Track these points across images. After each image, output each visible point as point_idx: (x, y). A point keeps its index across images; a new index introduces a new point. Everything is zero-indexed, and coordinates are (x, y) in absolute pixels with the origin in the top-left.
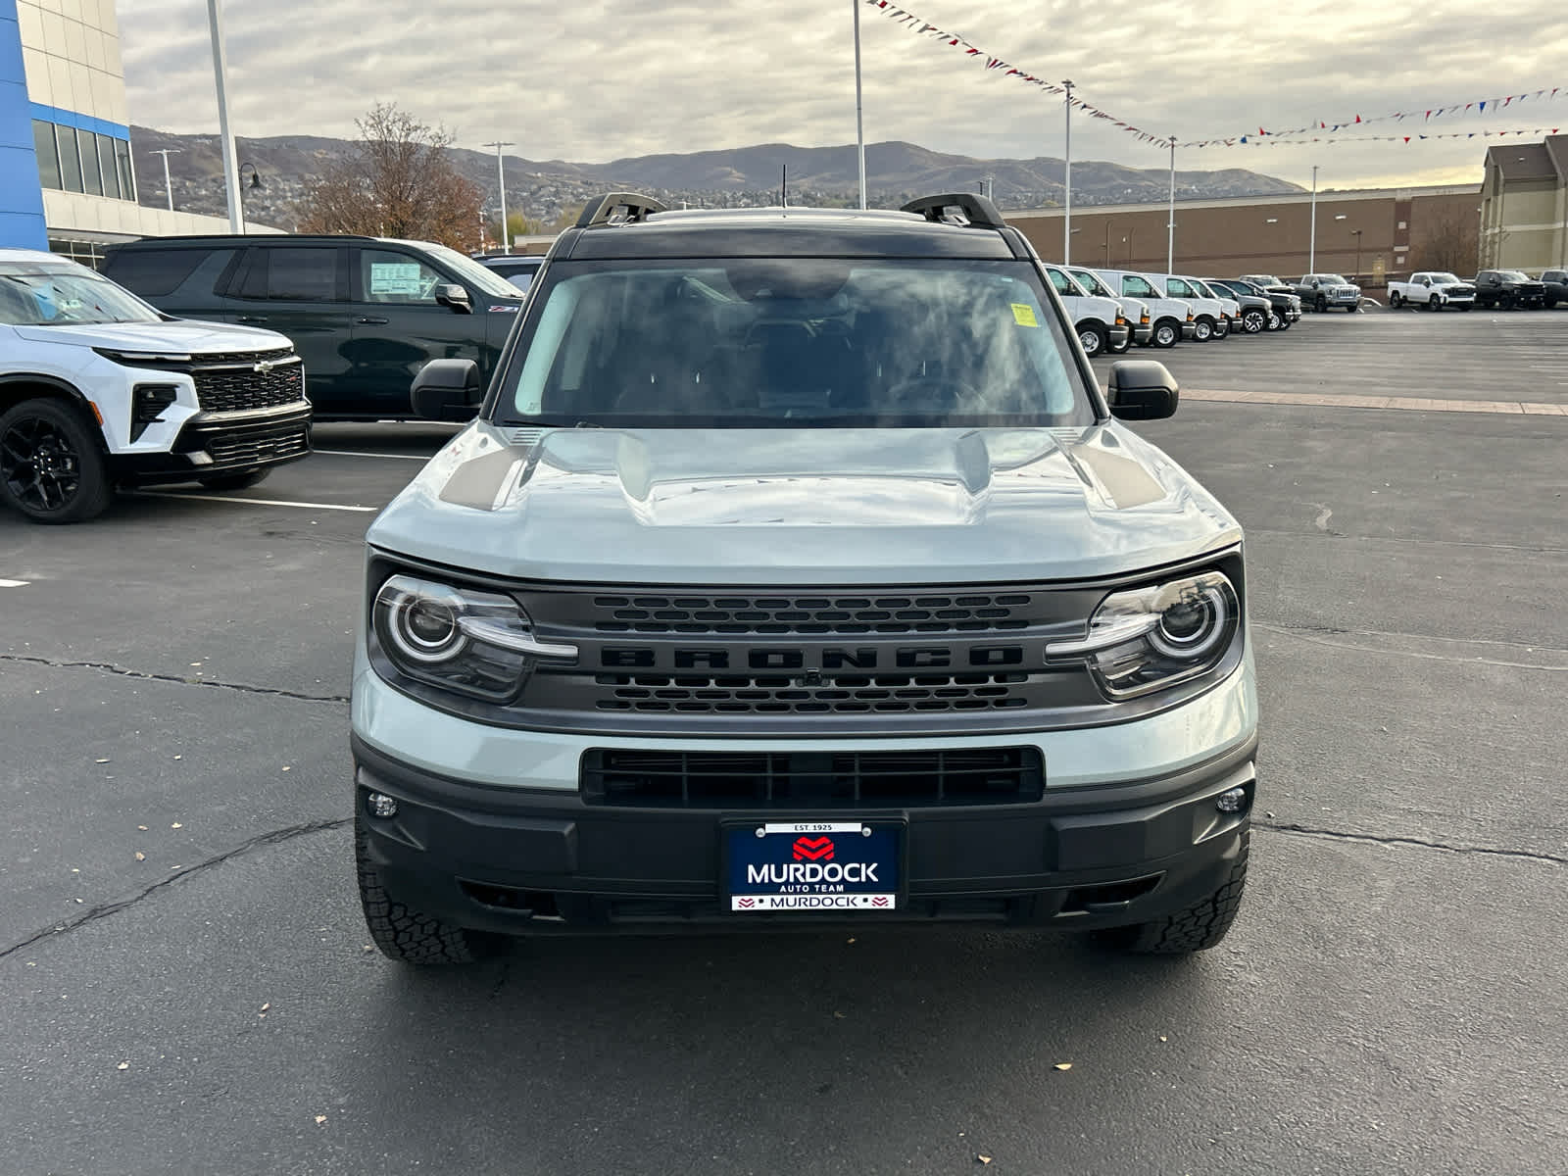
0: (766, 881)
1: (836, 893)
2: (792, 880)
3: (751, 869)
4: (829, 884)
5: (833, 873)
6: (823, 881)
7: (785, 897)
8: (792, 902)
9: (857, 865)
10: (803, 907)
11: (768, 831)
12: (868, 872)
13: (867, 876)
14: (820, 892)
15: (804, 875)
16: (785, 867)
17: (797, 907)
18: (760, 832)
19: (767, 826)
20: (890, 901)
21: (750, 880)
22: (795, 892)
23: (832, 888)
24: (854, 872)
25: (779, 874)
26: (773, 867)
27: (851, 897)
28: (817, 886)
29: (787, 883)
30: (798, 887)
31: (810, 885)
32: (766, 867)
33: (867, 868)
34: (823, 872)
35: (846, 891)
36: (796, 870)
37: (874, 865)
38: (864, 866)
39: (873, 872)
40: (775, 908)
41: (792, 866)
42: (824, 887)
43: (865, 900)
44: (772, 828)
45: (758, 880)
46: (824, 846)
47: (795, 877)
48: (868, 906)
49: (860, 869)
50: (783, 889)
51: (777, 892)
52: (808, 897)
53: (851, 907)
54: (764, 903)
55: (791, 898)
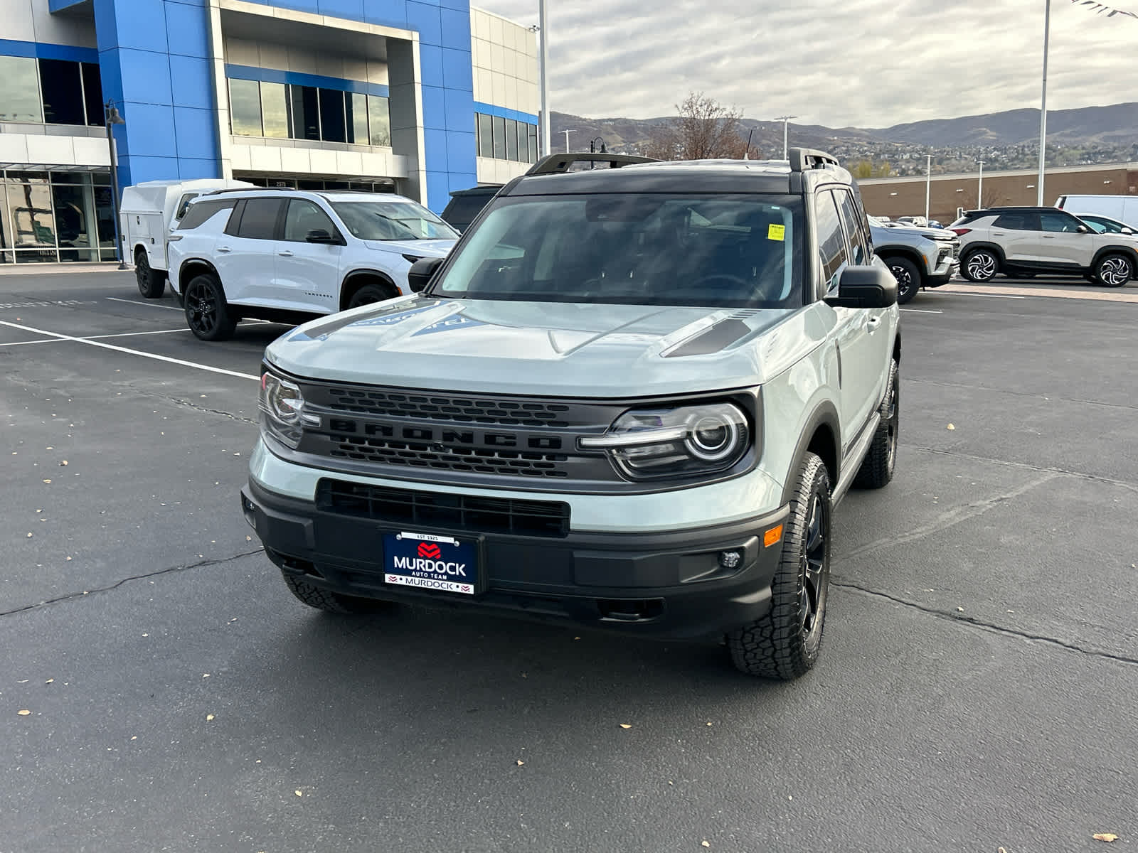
0: (404, 567)
1: (443, 580)
2: (418, 568)
3: (396, 558)
4: (439, 574)
5: (441, 567)
6: (435, 572)
7: (413, 578)
8: (417, 582)
9: (453, 564)
10: (423, 586)
11: (403, 537)
12: (460, 569)
13: (460, 572)
14: (434, 578)
15: (424, 566)
16: (414, 560)
17: (420, 586)
18: (399, 537)
19: (403, 533)
20: (471, 589)
21: (396, 566)
22: (420, 577)
23: (440, 577)
24: (452, 569)
25: (411, 564)
26: (408, 559)
27: (450, 583)
28: (432, 574)
29: (415, 570)
30: (422, 573)
31: (429, 573)
32: (404, 558)
33: (459, 567)
34: (435, 566)
35: (448, 579)
36: (421, 563)
37: (463, 566)
38: (457, 565)
39: (463, 569)
40: (408, 584)
41: (418, 560)
42: (436, 576)
43: (458, 587)
44: (405, 535)
45: (400, 566)
46: (435, 550)
47: (420, 568)
48: (459, 590)
49: (455, 567)
50: (414, 573)
51: (411, 575)
52: (426, 580)
53: (449, 589)
54: (402, 580)
55: (417, 579)
